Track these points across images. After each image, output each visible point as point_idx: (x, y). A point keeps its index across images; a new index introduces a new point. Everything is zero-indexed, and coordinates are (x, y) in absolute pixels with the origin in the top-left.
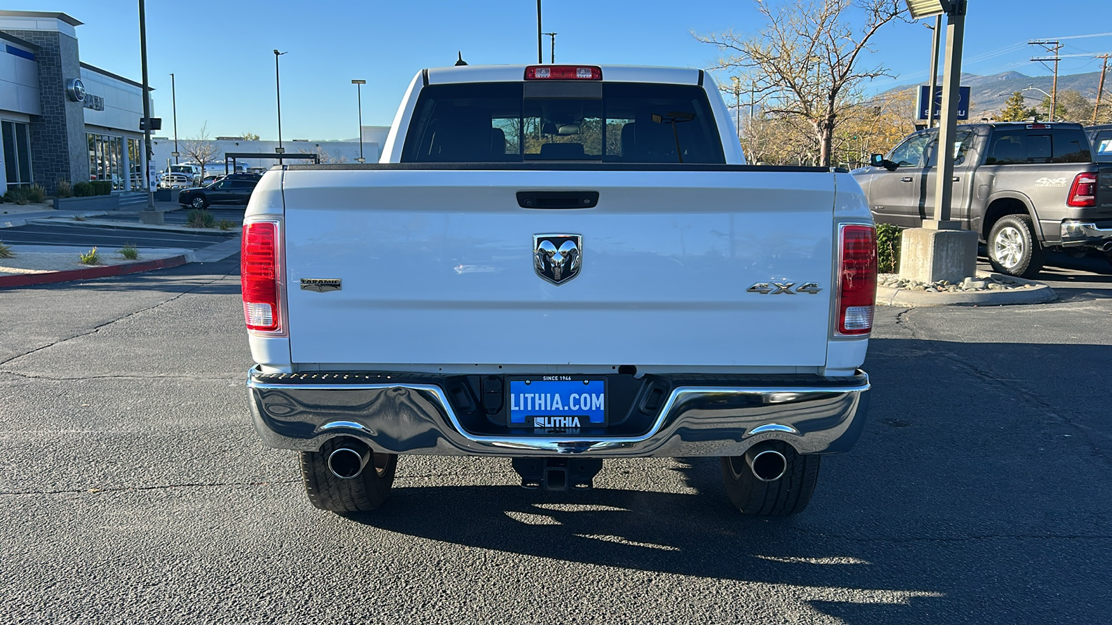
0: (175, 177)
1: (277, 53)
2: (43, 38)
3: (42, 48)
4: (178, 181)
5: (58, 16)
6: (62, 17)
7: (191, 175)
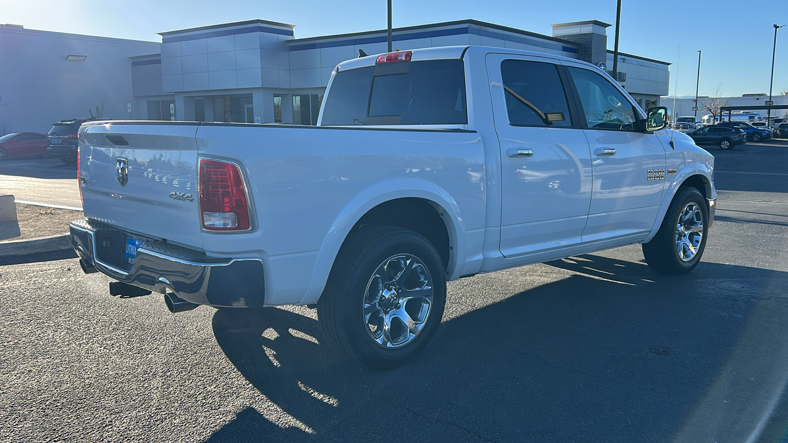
0: (681, 125)
1: (776, 27)
2: (583, 38)
3: (582, 44)
4: (683, 128)
5: (593, 22)
6: (596, 23)
7: (694, 123)
